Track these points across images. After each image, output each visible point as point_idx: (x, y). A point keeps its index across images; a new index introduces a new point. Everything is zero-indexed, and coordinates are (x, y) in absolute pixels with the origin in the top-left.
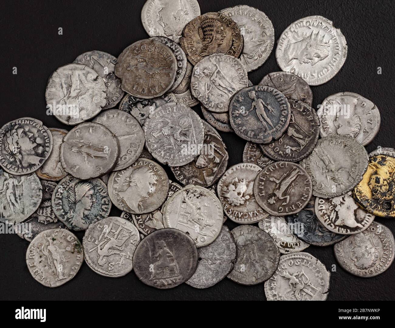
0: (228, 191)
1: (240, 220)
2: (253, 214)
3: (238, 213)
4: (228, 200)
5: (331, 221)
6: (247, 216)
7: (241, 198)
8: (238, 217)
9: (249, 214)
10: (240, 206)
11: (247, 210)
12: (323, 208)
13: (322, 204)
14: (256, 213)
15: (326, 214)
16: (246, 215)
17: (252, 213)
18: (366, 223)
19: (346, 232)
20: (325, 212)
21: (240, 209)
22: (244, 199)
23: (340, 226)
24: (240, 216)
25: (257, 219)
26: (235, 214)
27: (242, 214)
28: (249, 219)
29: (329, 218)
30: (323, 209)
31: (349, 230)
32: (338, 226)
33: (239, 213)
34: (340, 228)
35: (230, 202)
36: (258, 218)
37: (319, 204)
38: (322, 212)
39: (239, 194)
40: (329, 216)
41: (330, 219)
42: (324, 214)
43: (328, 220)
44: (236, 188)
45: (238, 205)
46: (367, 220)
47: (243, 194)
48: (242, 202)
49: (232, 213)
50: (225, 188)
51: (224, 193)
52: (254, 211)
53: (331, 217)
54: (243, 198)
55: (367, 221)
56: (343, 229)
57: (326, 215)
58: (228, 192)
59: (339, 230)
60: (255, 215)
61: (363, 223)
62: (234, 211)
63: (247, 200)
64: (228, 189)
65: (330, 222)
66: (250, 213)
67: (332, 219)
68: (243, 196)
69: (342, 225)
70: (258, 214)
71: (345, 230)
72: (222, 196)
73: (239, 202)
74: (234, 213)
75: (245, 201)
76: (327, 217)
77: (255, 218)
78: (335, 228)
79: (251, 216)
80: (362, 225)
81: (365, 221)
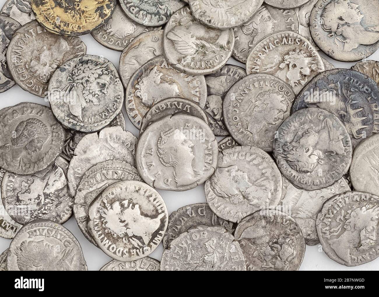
0: (310, 65)
1: (283, 35)
2: (269, 48)
3: (288, 42)
4: (305, 55)
5: (141, 247)
6: (275, 43)
7: (290, 62)
8: (286, 38)
9: (275, 45)
10: (288, 53)
11: (277, 50)
12: (122, 249)
13: (117, 249)
14: (265, 49)
15: (130, 249)
16: (277, 43)
17: (271, 48)
18: (161, 208)
19: (161, 236)
20: (127, 250)
21: (286, 49)
22: (285, 62)
23: (151, 240)
24: (285, 39)
25: (263, 43)
26: (291, 40)
27: (283, 43)
28: (272, 39)
29: (137, 249)
30: (123, 251)
31: (160, 232)
32: (150, 242)
33: (286, 43)
34: (154, 241)
35: (302, 53)
36: (262, 45)
37: (115, 253)
38: (126, 253)
39: (295, 66)
40: (134, 248)
41: (138, 247)
42: (129, 252)
43: (138, 250)
44: (301, 72)
45: (290, 53)
46: (158, 204)
47: (289, 67)
48: (286, 57)
49: (295, 40)
50: (314, 68)
51: (313, 62)
52: (269, 51)
53: (136, 246)
54: (288, 63)
55: (160, 205)
56: (156, 239)
57: (131, 251)
58: (308, 64)
59: (155, 243)
60: (266, 47)
61: (160, 211)
62: (294, 44)
63: (282, 62)
64: (310, 68)
65: (141, 250)
66: (274, 47)
67: (138, 245)
68: (288, 65)
69: (151, 237)
70: (264, 50)
71: (158, 236)
72: (315, 56)
73: (290, 56)
74: (293, 41)
75: (284, 60)
76: (135, 250)
77: (265, 43)
78: (151, 247)
79: (270, 44)
80: (161, 213)
81: (159, 208)
